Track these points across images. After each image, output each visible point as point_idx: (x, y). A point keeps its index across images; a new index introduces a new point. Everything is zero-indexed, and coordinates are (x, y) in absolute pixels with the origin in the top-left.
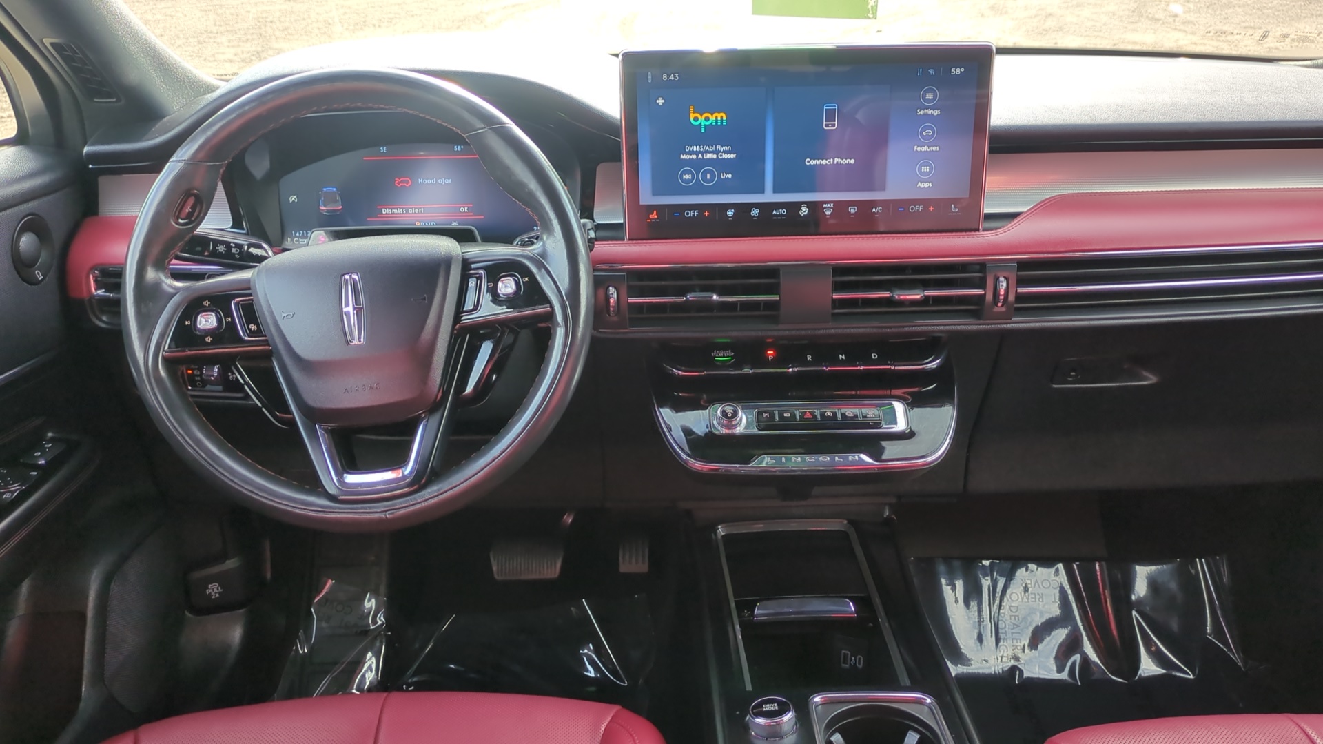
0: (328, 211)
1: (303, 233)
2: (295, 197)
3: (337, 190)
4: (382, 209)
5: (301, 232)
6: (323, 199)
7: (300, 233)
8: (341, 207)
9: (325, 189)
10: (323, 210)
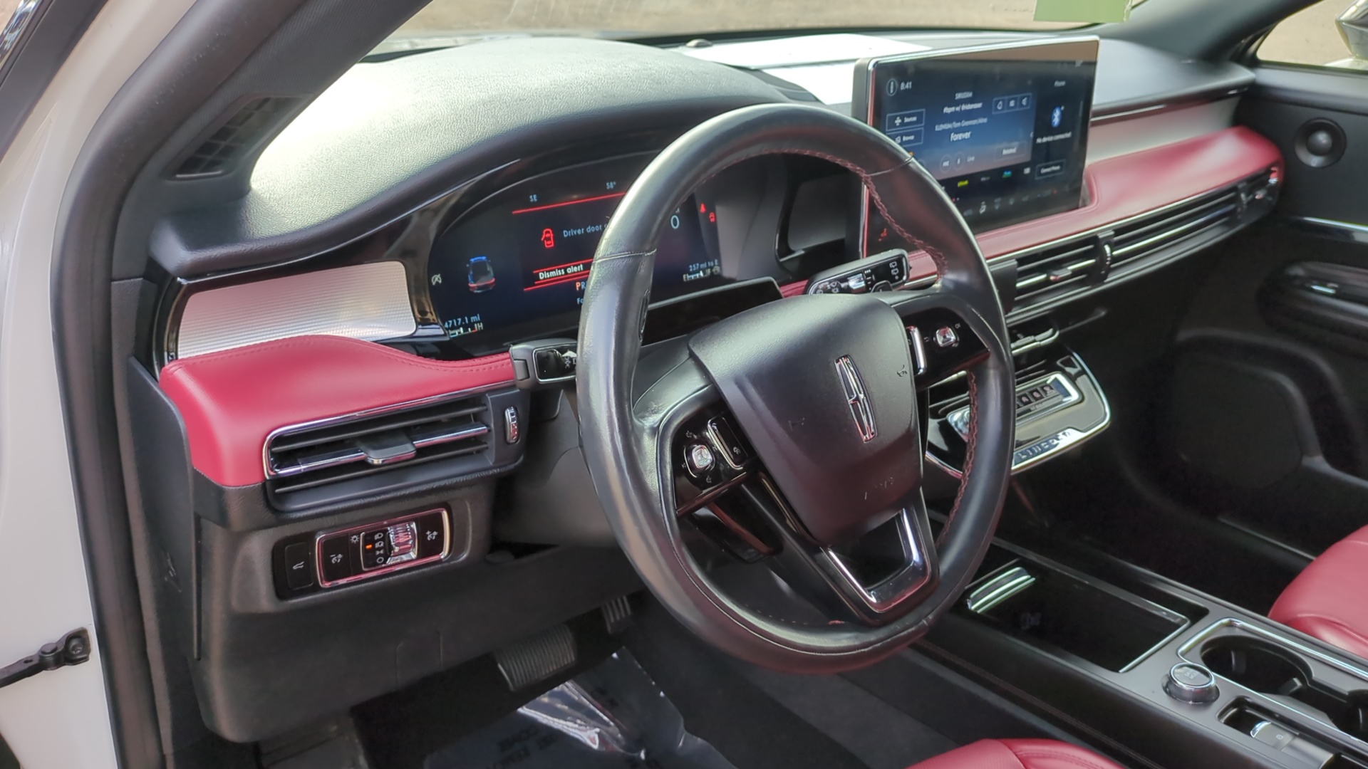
0: (479, 288)
1: (453, 322)
2: (439, 276)
3: (487, 259)
4: (538, 274)
5: (451, 322)
6: (471, 273)
7: (449, 324)
8: (493, 280)
9: (472, 260)
10: (473, 288)
